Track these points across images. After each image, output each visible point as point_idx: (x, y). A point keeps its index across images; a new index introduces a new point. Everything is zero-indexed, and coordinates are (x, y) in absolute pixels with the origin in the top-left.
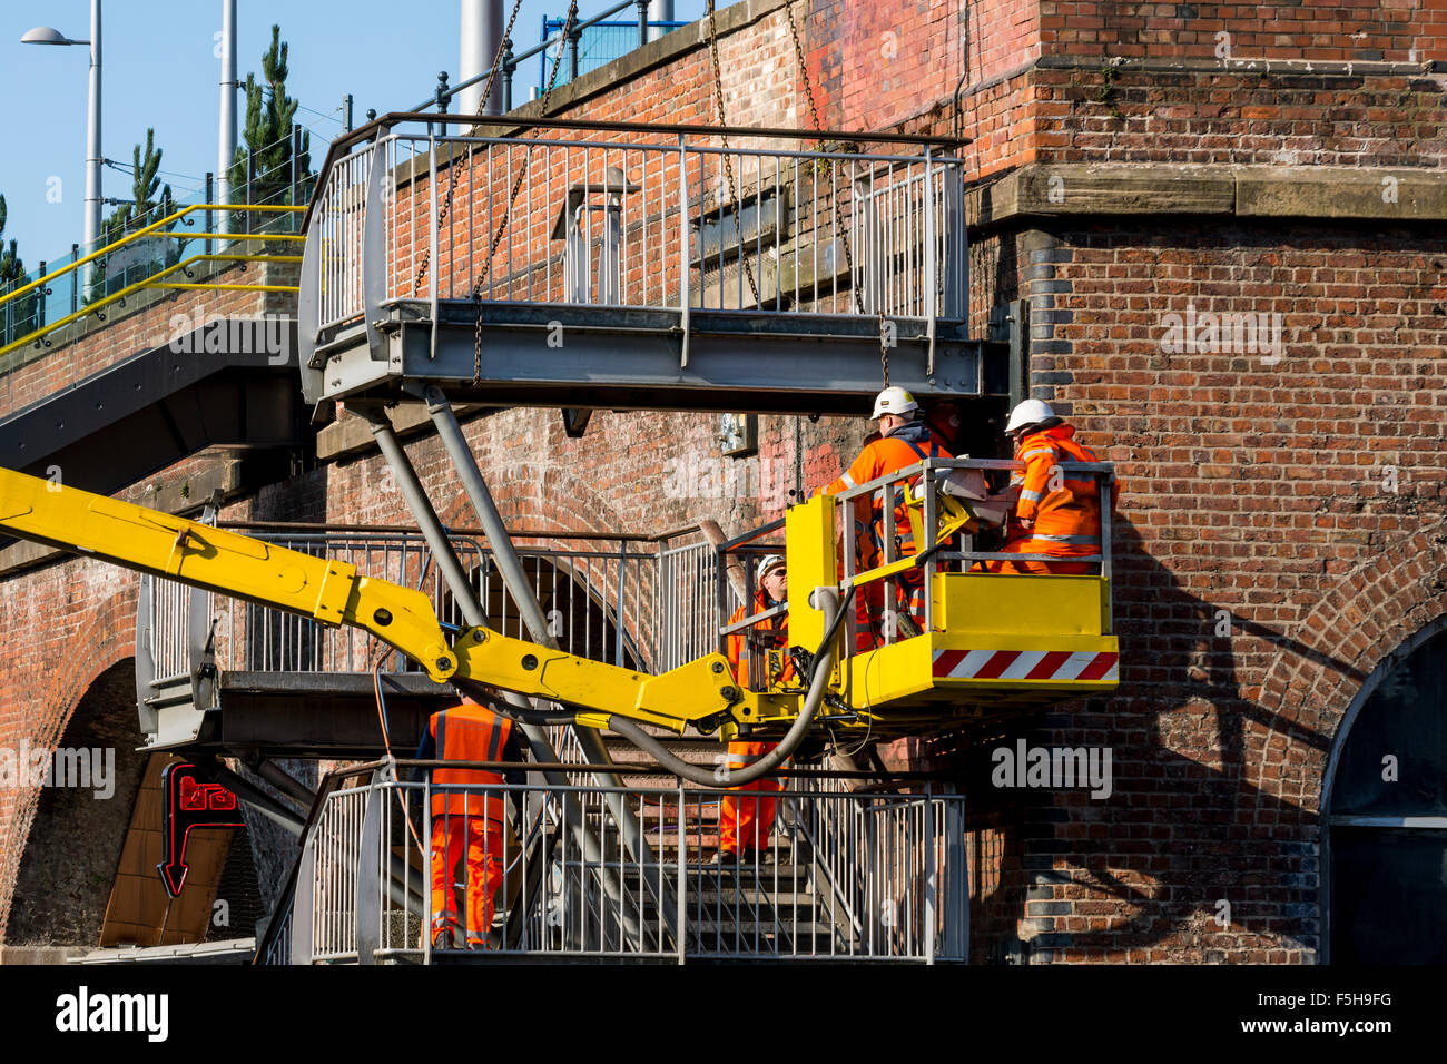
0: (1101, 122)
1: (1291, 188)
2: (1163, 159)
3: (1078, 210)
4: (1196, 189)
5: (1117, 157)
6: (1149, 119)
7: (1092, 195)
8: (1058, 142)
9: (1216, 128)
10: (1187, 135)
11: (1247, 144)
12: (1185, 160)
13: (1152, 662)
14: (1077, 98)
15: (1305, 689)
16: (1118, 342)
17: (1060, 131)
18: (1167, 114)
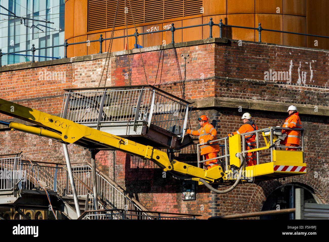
0: (225, 90)
1: (258, 104)
2: (235, 97)
3: (224, 106)
4: (243, 104)
5: (228, 96)
6: (233, 89)
7: (226, 104)
8: (218, 93)
9: (244, 92)
10: (239, 93)
11: (248, 95)
12: (238, 98)
13: (233, 194)
14: (221, 84)
15: (257, 200)
16: (228, 132)
17: (218, 91)
18: (236, 89)
